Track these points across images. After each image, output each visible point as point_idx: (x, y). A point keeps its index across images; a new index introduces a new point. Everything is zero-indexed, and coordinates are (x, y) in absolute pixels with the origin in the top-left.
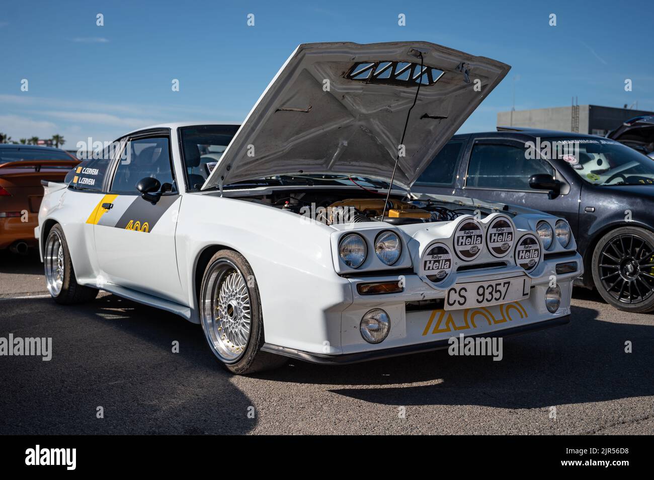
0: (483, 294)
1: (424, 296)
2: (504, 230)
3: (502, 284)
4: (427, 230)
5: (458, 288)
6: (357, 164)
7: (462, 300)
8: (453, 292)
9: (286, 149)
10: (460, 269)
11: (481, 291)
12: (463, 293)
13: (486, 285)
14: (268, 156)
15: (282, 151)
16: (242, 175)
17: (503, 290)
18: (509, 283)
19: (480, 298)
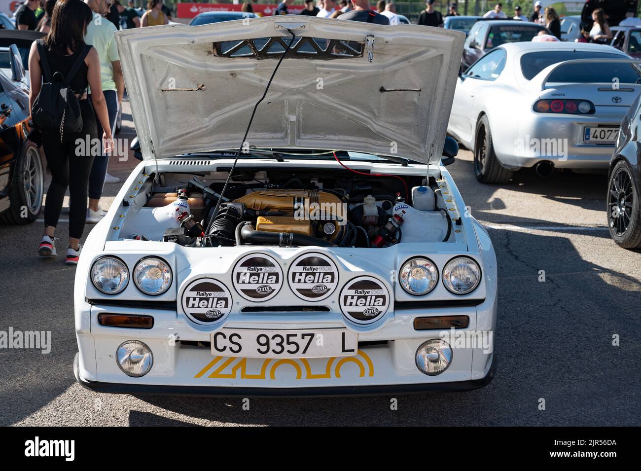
0: (267, 344)
1: (178, 337)
2: (317, 269)
3: (299, 336)
4: (221, 258)
5: (228, 333)
6: (336, 138)
7: (236, 348)
8: (220, 337)
9: (210, 125)
10: (246, 310)
11: (263, 340)
12: (235, 339)
13: (270, 334)
14: (192, 132)
15: (206, 127)
16: (178, 149)
17: (303, 344)
18: (312, 335)
19: (264, 349)
